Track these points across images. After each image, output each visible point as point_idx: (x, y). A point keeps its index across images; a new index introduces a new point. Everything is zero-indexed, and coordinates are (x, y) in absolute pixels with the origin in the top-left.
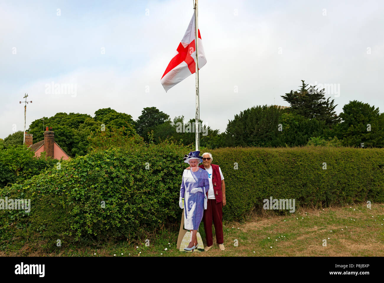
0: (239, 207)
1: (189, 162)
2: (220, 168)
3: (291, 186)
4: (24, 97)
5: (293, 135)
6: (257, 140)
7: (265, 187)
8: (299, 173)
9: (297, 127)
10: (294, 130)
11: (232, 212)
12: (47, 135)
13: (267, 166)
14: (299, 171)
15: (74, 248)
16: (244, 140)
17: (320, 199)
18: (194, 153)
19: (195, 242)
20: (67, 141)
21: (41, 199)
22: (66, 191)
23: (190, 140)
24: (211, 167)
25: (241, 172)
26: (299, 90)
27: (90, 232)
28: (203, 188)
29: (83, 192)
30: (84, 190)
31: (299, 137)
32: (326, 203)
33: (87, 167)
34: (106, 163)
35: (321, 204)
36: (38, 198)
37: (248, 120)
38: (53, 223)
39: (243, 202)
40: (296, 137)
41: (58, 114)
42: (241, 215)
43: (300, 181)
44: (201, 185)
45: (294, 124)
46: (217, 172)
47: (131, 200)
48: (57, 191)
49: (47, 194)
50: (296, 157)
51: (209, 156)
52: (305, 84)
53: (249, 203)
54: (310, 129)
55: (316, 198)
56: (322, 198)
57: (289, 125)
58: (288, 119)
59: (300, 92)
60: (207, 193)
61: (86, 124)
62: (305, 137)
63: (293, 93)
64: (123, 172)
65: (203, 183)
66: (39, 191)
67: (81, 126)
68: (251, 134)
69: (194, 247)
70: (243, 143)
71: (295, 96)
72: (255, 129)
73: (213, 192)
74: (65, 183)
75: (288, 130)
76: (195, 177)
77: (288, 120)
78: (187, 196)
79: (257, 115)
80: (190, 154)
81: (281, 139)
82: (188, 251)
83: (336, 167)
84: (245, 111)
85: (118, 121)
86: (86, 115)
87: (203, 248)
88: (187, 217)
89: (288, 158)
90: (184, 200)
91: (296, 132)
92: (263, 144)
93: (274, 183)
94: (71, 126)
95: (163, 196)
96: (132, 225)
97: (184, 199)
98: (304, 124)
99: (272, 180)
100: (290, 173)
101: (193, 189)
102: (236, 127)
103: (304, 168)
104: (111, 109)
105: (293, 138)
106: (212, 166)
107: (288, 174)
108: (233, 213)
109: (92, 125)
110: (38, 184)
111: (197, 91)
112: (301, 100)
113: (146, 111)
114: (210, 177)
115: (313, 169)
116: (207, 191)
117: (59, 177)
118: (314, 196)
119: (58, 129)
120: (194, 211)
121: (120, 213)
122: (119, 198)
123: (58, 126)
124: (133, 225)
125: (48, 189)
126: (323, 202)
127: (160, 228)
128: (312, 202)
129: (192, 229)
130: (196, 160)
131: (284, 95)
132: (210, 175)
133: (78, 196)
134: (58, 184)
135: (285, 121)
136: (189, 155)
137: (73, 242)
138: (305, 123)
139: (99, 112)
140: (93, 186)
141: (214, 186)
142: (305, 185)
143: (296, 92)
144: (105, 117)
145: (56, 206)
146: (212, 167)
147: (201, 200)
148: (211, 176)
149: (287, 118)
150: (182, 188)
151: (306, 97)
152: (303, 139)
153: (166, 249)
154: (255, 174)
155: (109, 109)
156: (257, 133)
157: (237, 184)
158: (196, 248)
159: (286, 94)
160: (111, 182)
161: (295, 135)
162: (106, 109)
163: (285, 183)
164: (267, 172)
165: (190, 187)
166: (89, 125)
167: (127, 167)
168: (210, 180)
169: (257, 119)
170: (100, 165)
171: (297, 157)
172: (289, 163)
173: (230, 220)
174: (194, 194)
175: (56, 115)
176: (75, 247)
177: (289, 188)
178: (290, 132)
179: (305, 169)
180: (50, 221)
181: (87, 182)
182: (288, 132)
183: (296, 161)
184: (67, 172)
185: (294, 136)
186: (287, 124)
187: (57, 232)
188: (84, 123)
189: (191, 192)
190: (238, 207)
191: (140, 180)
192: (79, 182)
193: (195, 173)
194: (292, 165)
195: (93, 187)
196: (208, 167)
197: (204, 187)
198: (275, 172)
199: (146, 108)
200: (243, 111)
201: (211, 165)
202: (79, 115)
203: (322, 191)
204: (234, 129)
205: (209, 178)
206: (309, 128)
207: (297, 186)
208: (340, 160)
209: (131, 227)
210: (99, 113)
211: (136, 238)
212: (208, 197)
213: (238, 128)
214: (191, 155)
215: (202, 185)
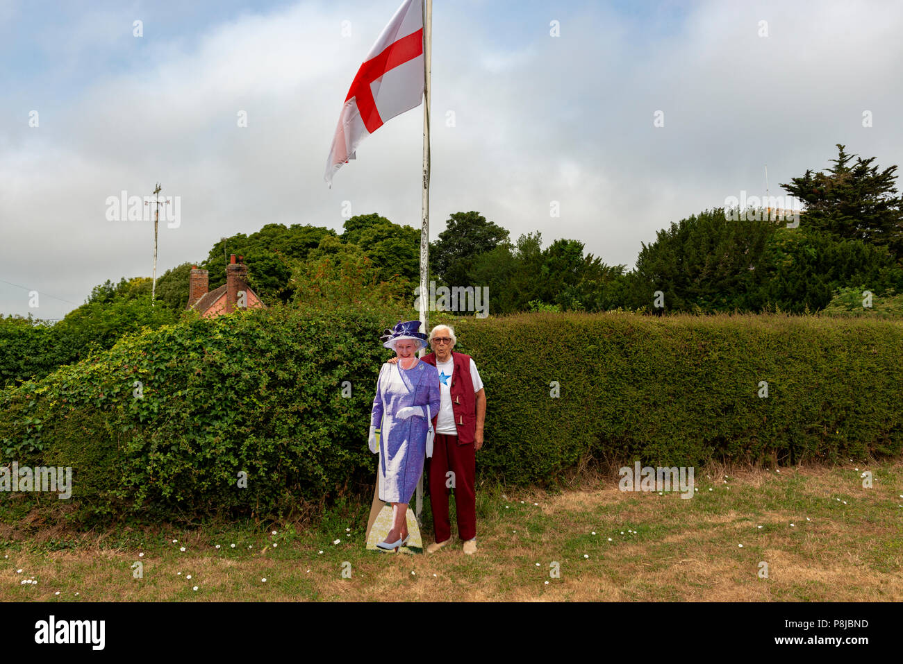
0: (546, 454)
1: (395, 345)
2: (472, 363)
3: (690, 411)
4: (155, 191)
5: (800, 281)
6: (709, 292)
7: (619, 410)
8: (714, 379)
9: (813, 261)
10: (804, 268)
11: (527, 466)
12: (234, 273)
13: (628, 360)
14: (714, 374)
15: (137, 524)
16: (678, 290)
17: (771, 445)
18: (407, 326)
19: (403, 530)
20: (282, 284)
21: (66, 417)
22: (118, 402)
23: (553, 287)
24: (451, 359)
25: (557, 371)
26: (830, 170)
27: (167, 492)
28: (426, 407)
29: (156, 405)
30: (161, 400)
31: (816, 286)
32: (788, 455)
33: (172, 350)
34: (216, 343)
35: (772, 457)
36: (61, 413)
37: (690, 243)
38: (89, 468)
39: (555, 442)
40: (809, 285)
41: (266, 227)
42: (549, 473)
43: (714, 400)
44: (420, 401)
45: (804, 255)
46: (463, 373)
47: (264, 427)
48: (101, 401)
49: (80, 407)
50: (709, 338)
51: (447, 332)
52: (845, 154)
53: (574, 446)
54: (845, 267)
55: (758, 442)
56: (778, 442)
57: (794, 256)
58: (791, 240)
59: (831, 174)
60: (434, 421)
61: (323, 249)
62: (829, 287)
63: (813, 176)
64: (251, 363)
65: (426, 396)
66: (65, 400)
67: (311, 253)
68: (694, 277)
69: (399, 543)
70: (674, 297)
71: (817, 184)
72: (704, 266)
73: (453, 418)
74: (120, 383)
75: (788, 270)
76: (408, 382)
77: (790, 245)
78: (388, 424)
79: (710, 231)
80: (396, 327)
81: (771, 290)
82: (386, 551)
83: (824, 366)
84: (683, 223)
85: (392, 244)
86: (324, 228)
87: (419, 545)
88: (387, 472)
89: (688, 340)
90: (379, 433)
91: (809, 275)
92: (724, 300)
93: (645, 401)
94: (292, 253)
95: (342, 421)
96: (265, 483)
97: (379, 431)
98: (831, 255)
99: (640, 394)
100: (688, 379)
101: (400, 409)
102: (659, 260)
103: (729, 366)
104: (380, 216)
105: (802, 289)
106: (453, 356)
107: (683, 380)
108: (530, 467)
109: (335, 252)
110: (66, 383)
111: (424, 177)
112: (832, 194)
113: (455, 222)
114: (446, 383)
115: (755, 371)
116: (433, 416)
117: (109, 369)
118: (755, 437)
119: (263, 259)
120: (402, 460)
121: (237, 456)
122: (237, 423)
123: (263, 253)
124: (270, 484)
125: (82, 396)
126: (781, 452)
127: (336, 492)
128: (749, 451)
129: (397, 500)
130: (411, 342)
131: (790, 182)
132: (448, 377)
133: (145, 413)
134: (103, 386)
135: (782, 247)
136: (393, 329)
137: (130, 513)
138: (834, 252)
139: (353, 223)
140: (180, 393)
141: (455, 405)
142: (729, 409)
143: (820, 175)
144: (364, 235)
145: (96, 433)
146: (454, 360)
147: (419, 433)
148: (449, 381)
149: (789, 238)
150: (377, 407)
151: (846, 186)
152: (824, 291)
153: (337, 542)
154: (594, 379)
155: (375, 216)
156: (711, 275)
157: (544, 401)
158: (405, 545)
159: (794, 179)
160: (220, 385)
161: (807, 282)
162: (368, 216)
163: (675, 403)
164: (626, 374)
165: (394, 405)
166: (328, 252)
167: (263, 352)
168: (446, 389)
169: (712, 242)
170: (201, 347)
171: (710, 341)
172: (689, 354)
173: (523, 485)
174: (404, 421)
175: (263, 230)
176: (138, 522)
177: (685, 415)
178: (793, 273)
179: (730, 370)
180: (83, 464)
181: (168, 384)
182: (789, 272)
183: (708, 349)
184: (127, 360)
185: (802, 284)
186: (788, 253)
187: (97, 488)
188: (319, 247)
189: (396, 417)
190: (542, 455)
191: (289, 384)
192: (150, 382)
193: (409, 373)
194: (695, 358)
195: (180, 395)
196: (443, 360)
197: (428, 407)
198: (647, 376)
199: (455, 213)
200: (677, 222)
201: (452, 353)
202: (309, 230)
203: (776, 426)
204: (654, 265)
205: (442, 385)
206: (843, 265)
207: (705, 411)
208: (837, 351)
209: (263, 487)
210: (353, 225)
211: (275, 512)
212: (437, 429)
213: (664, 261)
214: (399, 329)
215: (423, 400)
